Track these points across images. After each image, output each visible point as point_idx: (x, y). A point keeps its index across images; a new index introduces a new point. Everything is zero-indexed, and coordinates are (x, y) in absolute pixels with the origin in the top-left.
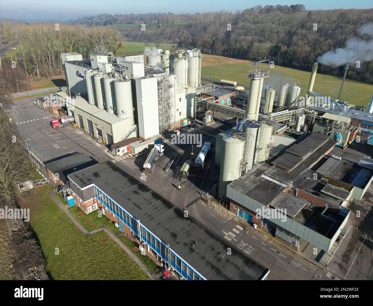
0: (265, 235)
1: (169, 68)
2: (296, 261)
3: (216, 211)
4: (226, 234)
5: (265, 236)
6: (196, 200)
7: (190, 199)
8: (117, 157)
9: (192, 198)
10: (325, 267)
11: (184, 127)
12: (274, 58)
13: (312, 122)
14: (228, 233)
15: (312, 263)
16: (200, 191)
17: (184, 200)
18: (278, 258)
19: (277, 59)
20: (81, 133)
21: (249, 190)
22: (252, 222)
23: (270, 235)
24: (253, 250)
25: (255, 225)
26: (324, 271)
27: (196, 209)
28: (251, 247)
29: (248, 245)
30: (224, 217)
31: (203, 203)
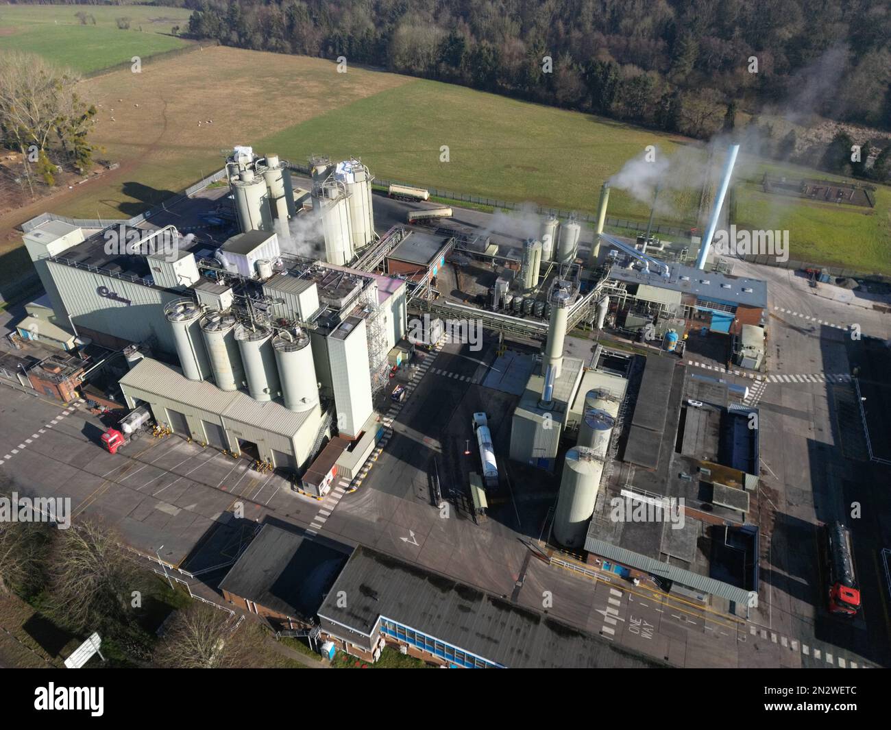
0: (656, 593)
1: (284, 198)
2: (711, 624)
3: (567, 571)
4: (605, 613)
5: (656, 596)
6: (527, 561)
7: (517, 561)
8: (322, 499)
9: (518, 559)
10: (745, 619)
11: (399, 368)
12: (454, 69)
13: (621, 305)
14: (605, 610)
15: (728, 619)
16: (523, 537)
17: (507, 566)
18: (688, 629)
19: (461, 70)
20: (189, 448)
21: (620, 533)
22: (630, 576)
23: (660, 591)
24: (652, 628)
25: (635, 581)
26: (745, 626)
27: (535, 579)
28: (647, 624)
29: (642, 623)
30: (584, 579)
31: (540, 561)
